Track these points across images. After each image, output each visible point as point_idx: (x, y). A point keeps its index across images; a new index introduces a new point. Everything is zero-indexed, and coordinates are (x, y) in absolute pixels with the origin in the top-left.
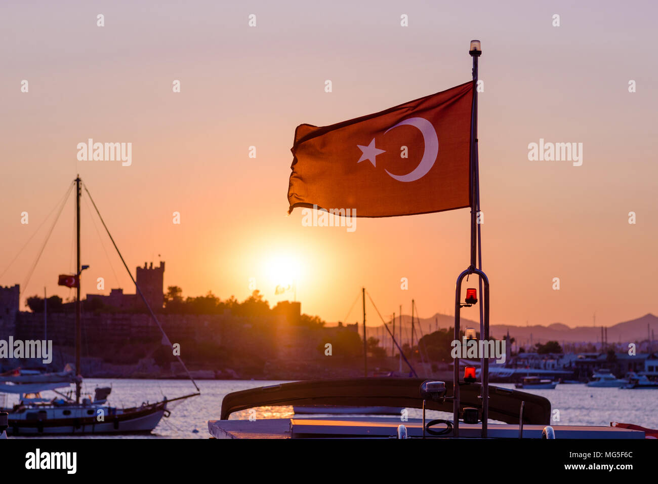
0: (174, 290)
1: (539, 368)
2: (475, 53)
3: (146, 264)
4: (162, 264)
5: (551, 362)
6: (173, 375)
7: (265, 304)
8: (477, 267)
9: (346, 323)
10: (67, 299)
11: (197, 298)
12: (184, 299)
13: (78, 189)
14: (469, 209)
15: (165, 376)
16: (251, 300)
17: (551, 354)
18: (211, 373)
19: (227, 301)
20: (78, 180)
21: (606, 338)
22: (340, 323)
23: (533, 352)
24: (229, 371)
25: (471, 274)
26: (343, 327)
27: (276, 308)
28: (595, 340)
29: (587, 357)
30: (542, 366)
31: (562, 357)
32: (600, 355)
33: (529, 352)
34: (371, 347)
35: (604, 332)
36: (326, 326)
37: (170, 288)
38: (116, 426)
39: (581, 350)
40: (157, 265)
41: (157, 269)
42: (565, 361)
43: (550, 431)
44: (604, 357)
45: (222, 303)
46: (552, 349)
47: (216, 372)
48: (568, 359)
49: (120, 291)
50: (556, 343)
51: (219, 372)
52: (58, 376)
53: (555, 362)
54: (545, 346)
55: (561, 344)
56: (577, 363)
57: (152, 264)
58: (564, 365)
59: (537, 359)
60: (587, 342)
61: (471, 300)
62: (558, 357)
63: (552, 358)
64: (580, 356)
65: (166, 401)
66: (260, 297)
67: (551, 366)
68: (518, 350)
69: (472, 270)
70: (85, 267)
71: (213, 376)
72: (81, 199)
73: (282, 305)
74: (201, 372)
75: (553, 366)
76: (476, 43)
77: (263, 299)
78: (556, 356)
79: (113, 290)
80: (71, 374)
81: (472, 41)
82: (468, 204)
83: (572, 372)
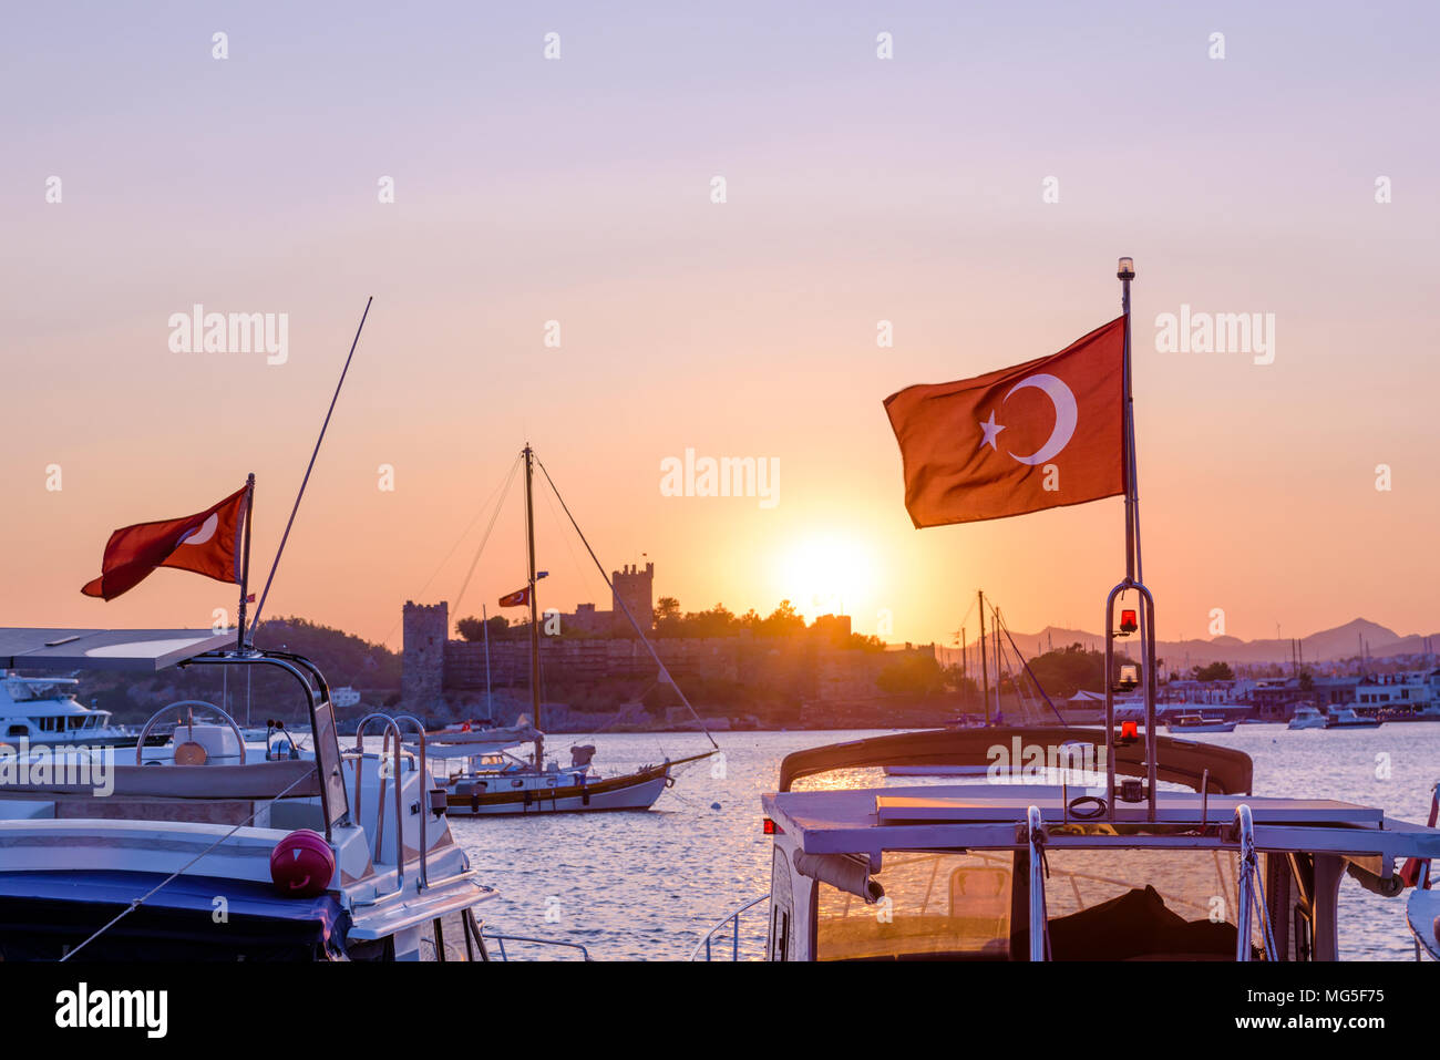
0: (668, 604)
1: (1202, 703)
2: (1126, 276)
3: (626, 567)
4: (650, 567)
5: (1217, 692)
6: (671, 727)
7: (799, 621)
8: (1136, 580)
9: (916, 643)
10: (516, 621)
11: (702, 614)
12: (683, 617)
13: (529, 463)
14: (1123, 497)
15: (660, 727)
16: (778, 615)
17: (1217, 681)
18: (725, 721)
19: (744, 617)
20: (527, 451)
21: (1300, 655)
22: (909, 645)
23: (1191, 679)
24: (751, 718)
25: (1127, 588)
26: (914, 650)
27: (814, 626)
28: (1283, 659)
29: (1271, 684)
30: (1204, 699)
31: (1233, 685)
32: (1289, 681)
33: (1184, 679)
34: (954, 678)
35: (1297, 648)
36: (887, 649)
37: (661, 601)
38: (586, 802)
39: (1261, 674)
40: (641, 568)
41: (642, 573)
42: (1238, 691)
43: (1246, 812)
44: (1295, 684)
45: (737, 621)
46: (1218, 674)
47: (731, 720)
48: (1243, 687)
49: (591, 607)
50: (1224, 665)
51: (737, 720)
52: (508, 732)
53: (1224, 693)
54: (1208, 670)
55: (1232, 666)
56: (1256, 693)
57: (634, 567)
58: (1237, 697)
59: (1197, 689)
60: (1269, 662)
61: (1129, 626)
62: (1227, 686)
63: (1218, 687)
64: (1258, 684)
65: (668, 764)
66: (791, 610)
67: (1217, 698)
68: (1169, 676)
69: (1129, 583)
70: (543, 575)
71: (727, 726)
72: (534, 477)
73: (824, 622)
74: (711, 721)
75: (1221, 698)
76: (1127, 262)
77: (796, 613)
78: (1224, 683)
79: (579, 606)
80: (526, 728)
81: (1122, 259)
82: (1121, 491)
83: (1251, 707)
